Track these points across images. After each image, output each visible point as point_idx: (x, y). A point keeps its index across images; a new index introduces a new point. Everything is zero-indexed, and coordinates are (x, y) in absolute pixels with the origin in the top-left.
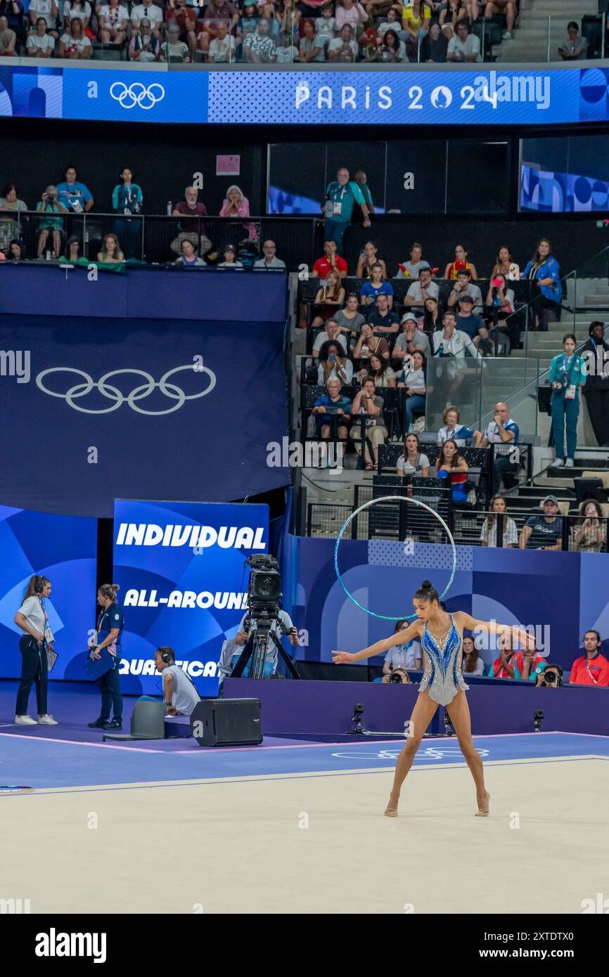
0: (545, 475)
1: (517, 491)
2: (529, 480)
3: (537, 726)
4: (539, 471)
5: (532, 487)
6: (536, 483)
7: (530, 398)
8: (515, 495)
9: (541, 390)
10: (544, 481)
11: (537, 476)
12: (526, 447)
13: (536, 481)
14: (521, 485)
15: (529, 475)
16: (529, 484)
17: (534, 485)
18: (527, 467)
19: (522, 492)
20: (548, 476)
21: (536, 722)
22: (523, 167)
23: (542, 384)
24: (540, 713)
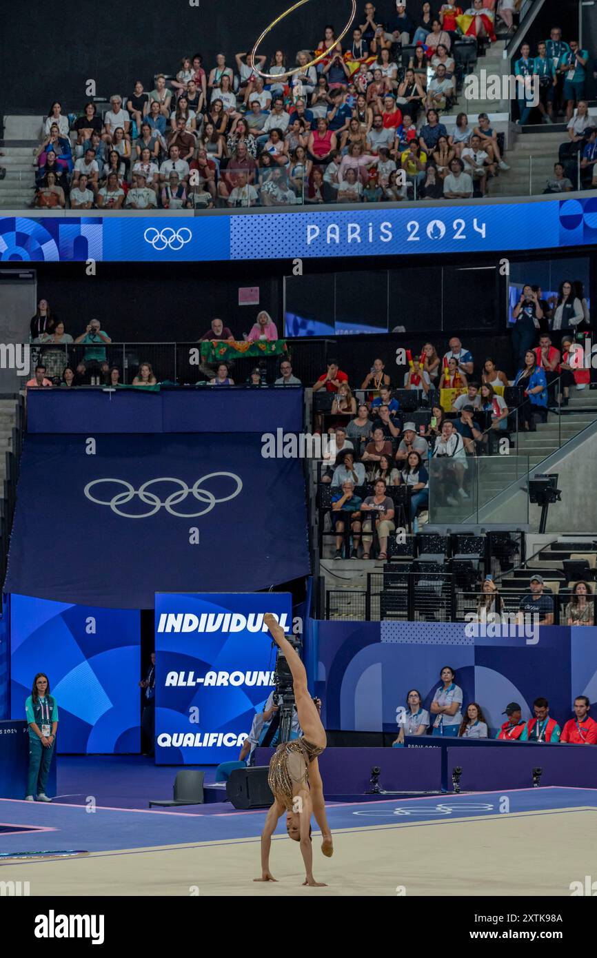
0: (537, 558)
1: (513, 573)
2: (523, 563)
3: (535, 782)
4: (532, 555)
5: (525, 569)
6: (529, 566)
7: (521, 491)
8: (510, 577)
9: (531, 484)
10: (536, 563)
11: (530, 559)
12: (519, 534)
13: (529, 563)
14: (516, 568)
15: (523, 559)
16: (523, 567)
17: (527, 568)
18: (520, 552)
19: (517, 574)
20: (540, 559)
21: (535, 778)
22: (510, 288)
23: (532, 478)
24: (538, 770)
